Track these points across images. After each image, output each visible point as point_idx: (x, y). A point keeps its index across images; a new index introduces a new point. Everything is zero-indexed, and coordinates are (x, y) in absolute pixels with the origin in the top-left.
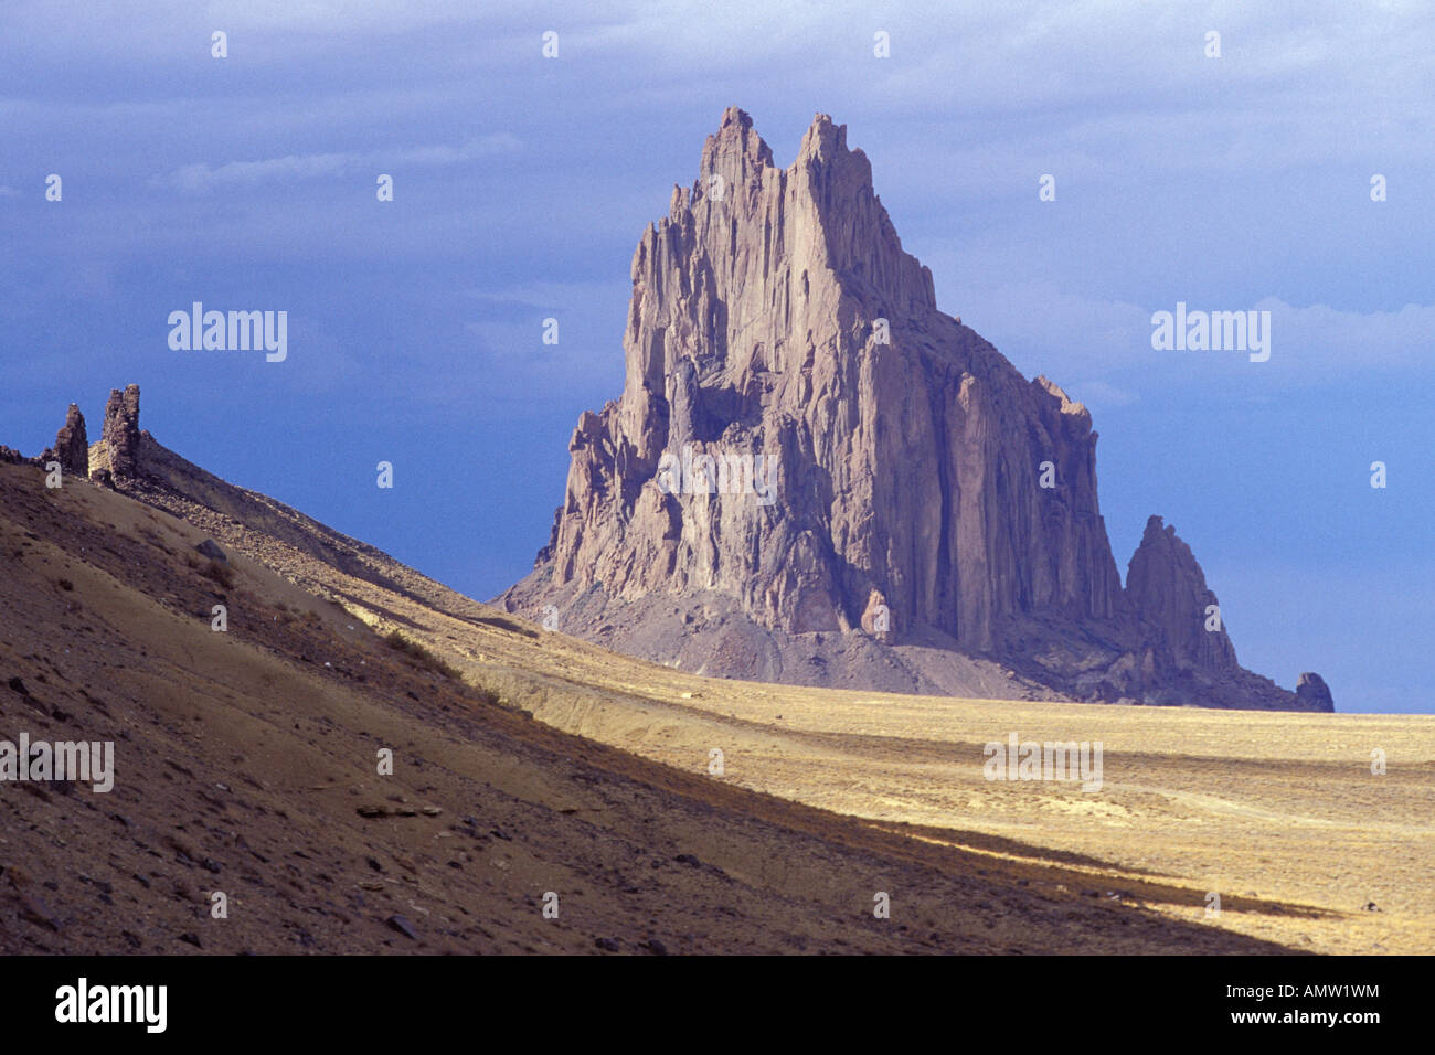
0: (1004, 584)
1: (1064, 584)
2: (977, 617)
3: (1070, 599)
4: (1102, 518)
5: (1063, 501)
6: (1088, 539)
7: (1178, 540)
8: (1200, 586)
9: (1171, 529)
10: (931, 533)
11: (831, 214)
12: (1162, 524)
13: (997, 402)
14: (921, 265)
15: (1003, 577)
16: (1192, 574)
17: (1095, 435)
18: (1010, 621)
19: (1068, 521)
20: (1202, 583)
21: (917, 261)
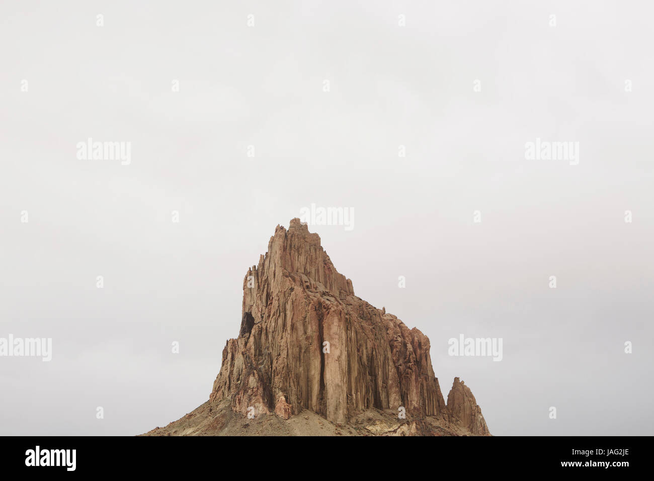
0: (359, 397)
1: (411, 401)
2: (336, 409)
3: (414, 407)
5: (411, 369)
6: (425, 385)
7: (466, 386)
8: (474, 403)
9: (463, 382)
10: (315, 373)
11: (292, 251)
12: (459, 380)
13: (374, 328)
14: (347, 279)
15: (359, 393)
16: (471, 399)
18: (361, 412)
19: (414, 377)
20: (474, 402)
21: (345, 277)
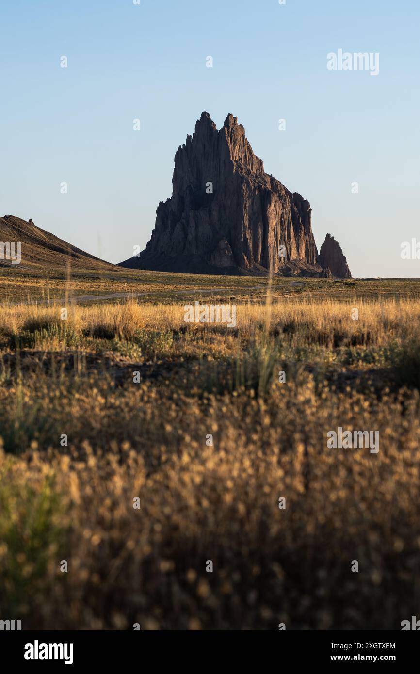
1: (301, 253)
3: (303, 258)
4: (313, 234)
6: (308, 240)
7: (335, 241)
9: (333, 237)
10: (260, 238)
11: (232, 143)
12: (330, 236)
16: (339, 251)
17: (311, 209)
18: (284, 264)
19: (303, 235)
21: (258, 157)
